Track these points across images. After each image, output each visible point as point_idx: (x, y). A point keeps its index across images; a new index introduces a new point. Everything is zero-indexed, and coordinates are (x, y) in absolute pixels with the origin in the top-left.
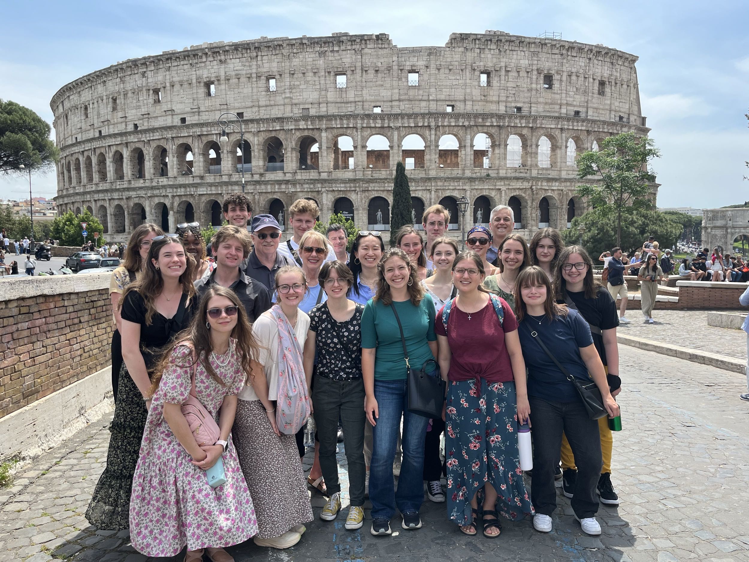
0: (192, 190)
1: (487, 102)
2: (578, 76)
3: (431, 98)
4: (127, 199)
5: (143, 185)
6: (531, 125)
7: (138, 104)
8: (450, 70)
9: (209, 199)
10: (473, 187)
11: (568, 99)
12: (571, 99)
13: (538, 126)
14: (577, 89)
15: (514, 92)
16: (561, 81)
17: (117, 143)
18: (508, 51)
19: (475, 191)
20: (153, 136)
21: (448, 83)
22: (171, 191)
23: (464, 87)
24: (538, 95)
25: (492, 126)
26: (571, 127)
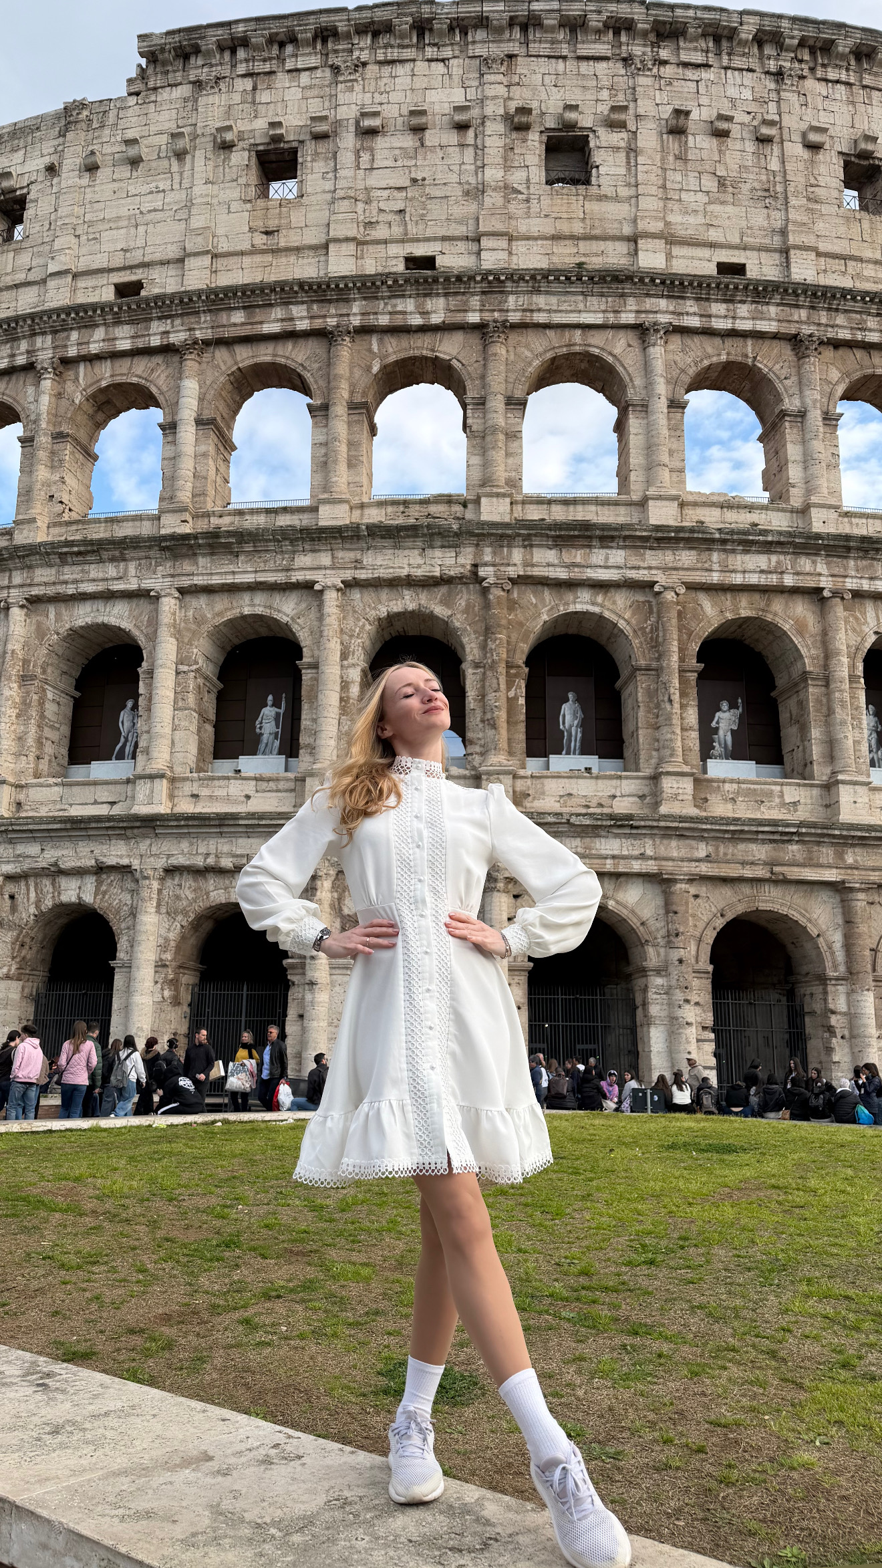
1: (275, 251)
2: (721, 134)
3: (53, 268)
6: (474, 318)
8: (135, 162)
10: (186, 582)
11: (675, 218)
12: (692, 220)
13: (514, 317)
14: (722, 183)
15: (400, 205)
16: (632, 151)
18: (372, 69)
19: (202, 601)
21: (125, 208)
23: (182, 215)
24: (515, 208)
25: (291, 335)
26: (695, 322)
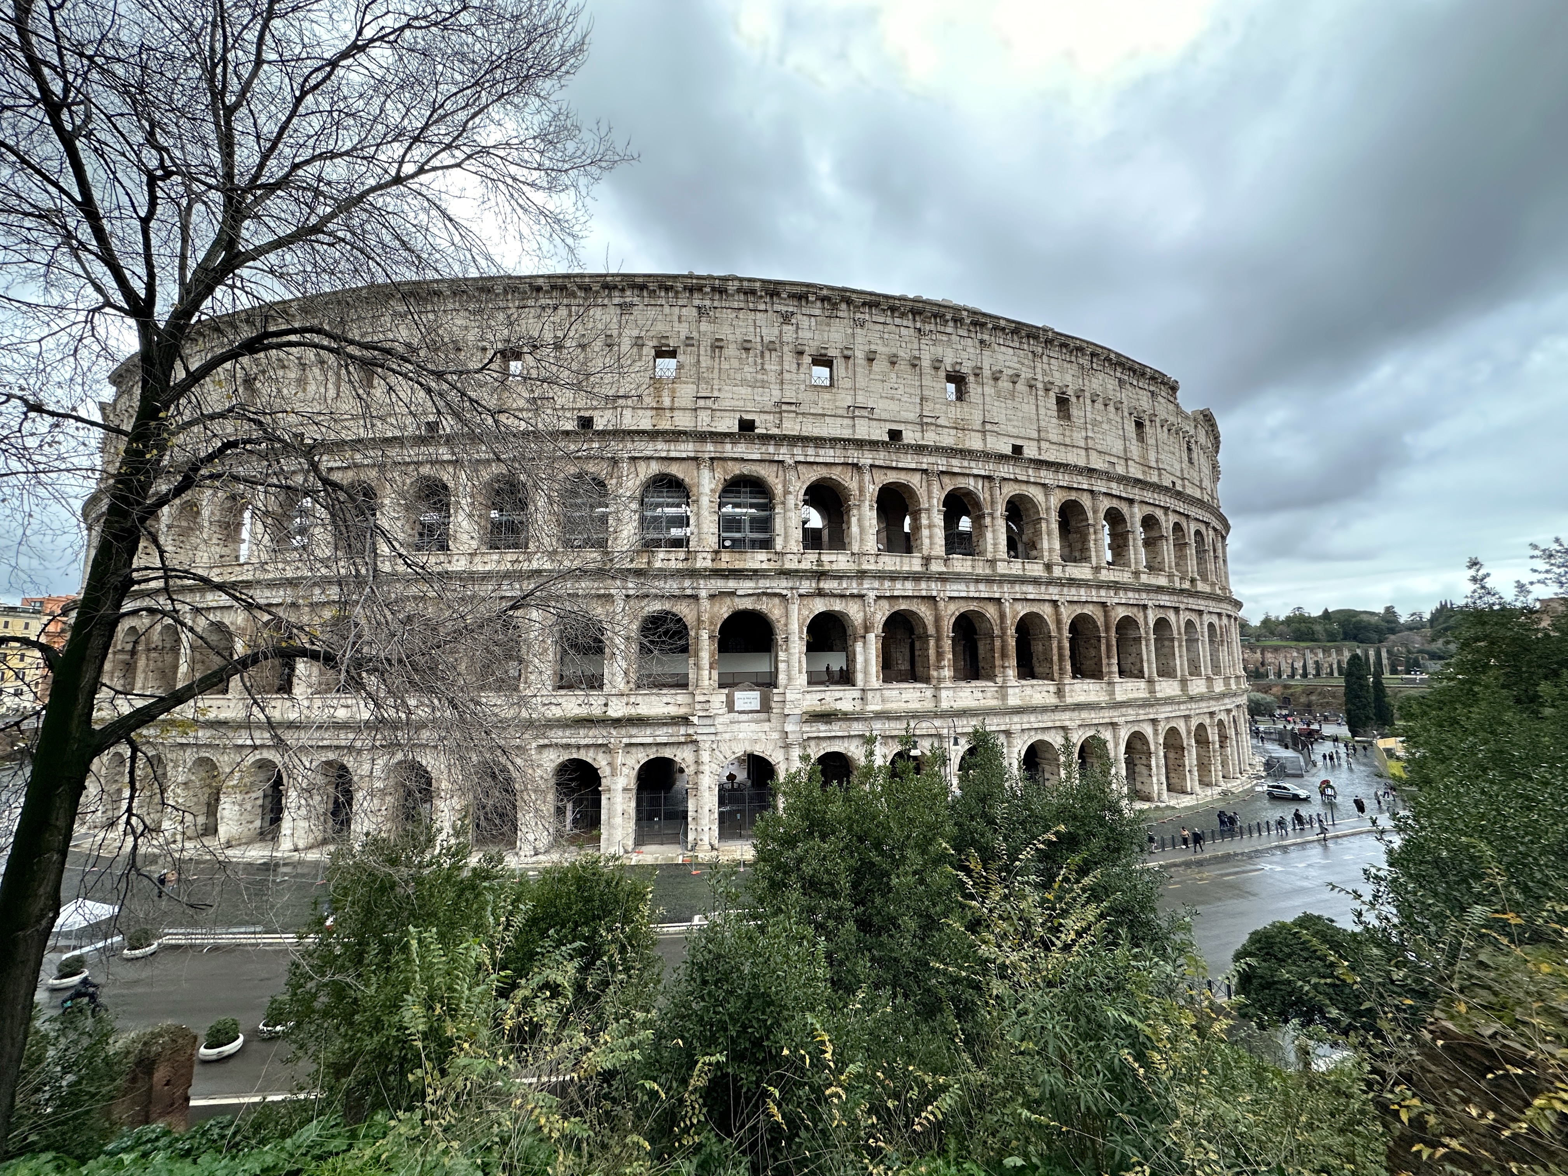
0: (934, 588)
4: (712, 597)
5: (765, 566)
7: (759, 377)
9: (964, 607)
17: (673, 454)
20: (817, 456)
22: (876, 584)
